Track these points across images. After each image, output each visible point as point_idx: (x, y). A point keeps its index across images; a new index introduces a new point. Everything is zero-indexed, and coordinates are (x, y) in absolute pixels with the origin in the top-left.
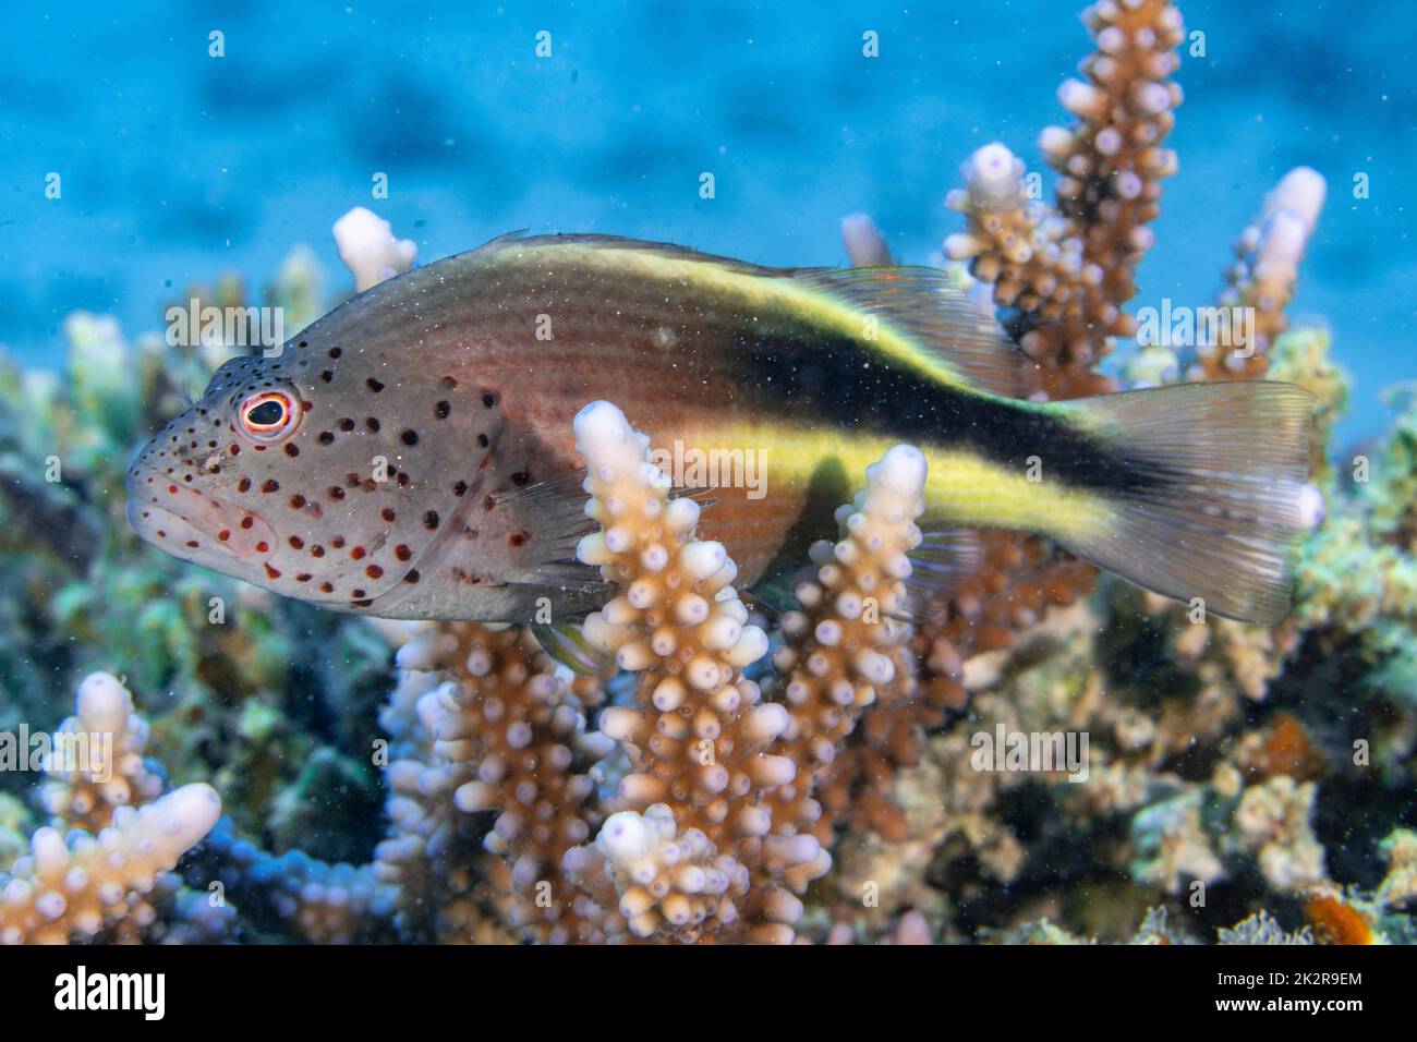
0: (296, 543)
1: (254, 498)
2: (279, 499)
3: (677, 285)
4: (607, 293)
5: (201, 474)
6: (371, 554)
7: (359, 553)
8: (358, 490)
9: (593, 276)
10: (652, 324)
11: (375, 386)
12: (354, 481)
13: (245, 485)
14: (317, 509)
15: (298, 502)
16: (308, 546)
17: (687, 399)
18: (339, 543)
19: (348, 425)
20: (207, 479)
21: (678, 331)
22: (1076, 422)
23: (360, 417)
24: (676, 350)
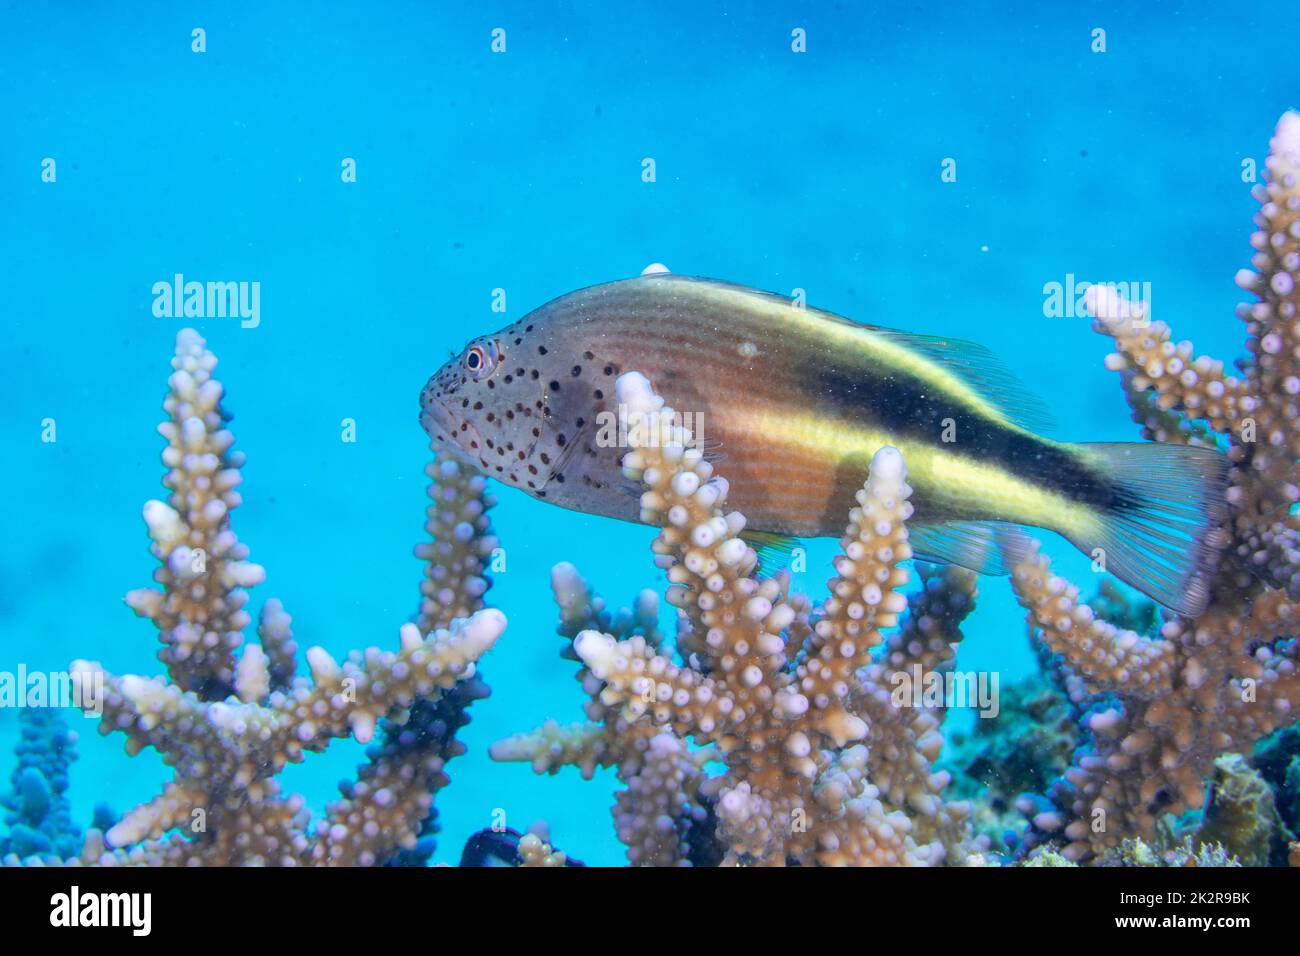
0: (490, 444)
1: (470, 411)
2: (482, 414)
3: (769, 319)
4: (713, 316)
5: (445, 393)
6: (529, 456)
7: (522, 456)
8: (522, 414)
9: (706, 303)
10: (739, 340)
11: (543, 351)
12: (520, 408)
13: (466, 403)
14: (499, 423)
15: (491, 418)
16: (496, 446)
17: (755, 391)
18: (510, 447)
19: (521, 372)
20: (448, 396)
21: (760, 347)
22: (1079, 457)
23: (529, 369)
24: (755, 360)
